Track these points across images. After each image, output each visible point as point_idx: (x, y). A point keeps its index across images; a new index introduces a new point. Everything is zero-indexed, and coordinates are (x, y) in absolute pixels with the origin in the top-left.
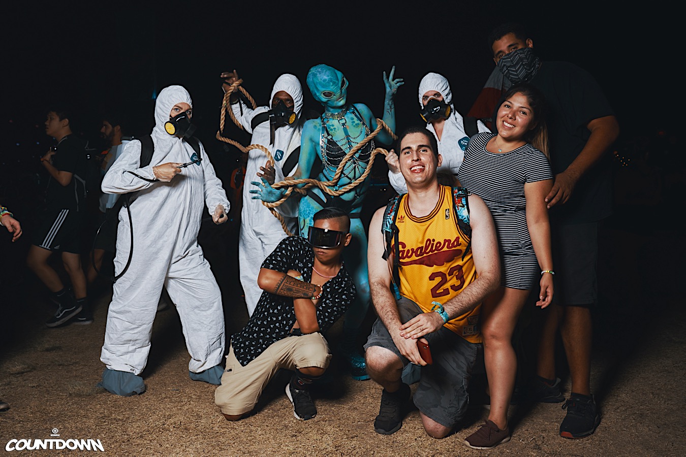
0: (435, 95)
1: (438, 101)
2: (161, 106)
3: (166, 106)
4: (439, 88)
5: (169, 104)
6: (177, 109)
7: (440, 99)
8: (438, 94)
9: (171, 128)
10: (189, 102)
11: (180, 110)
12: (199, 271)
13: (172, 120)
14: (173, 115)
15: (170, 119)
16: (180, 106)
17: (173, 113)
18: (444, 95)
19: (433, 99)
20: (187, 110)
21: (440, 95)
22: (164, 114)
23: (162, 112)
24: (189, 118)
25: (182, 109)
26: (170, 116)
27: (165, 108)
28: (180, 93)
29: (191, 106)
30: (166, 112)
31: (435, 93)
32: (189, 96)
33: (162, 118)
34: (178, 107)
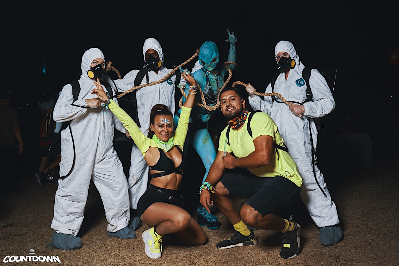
0: (284, 54)
1: (286, 58)
2: (85, 61)
3: (88, 60)
4: (286, 49)
5: (90, 60)
6: (95, 63)
7: (287, 57)
8: (286, 54)
9: (92, 75)
10: (103, 58)
11: (97, 63)
12: (114, 170)
13: (92, 69)
14: (93, 67)
15: (91, 69)
16: (97, 60)
17: (93, 65)
18: (289, 53)
19: (283, 58)
20: (102, 63)
21: (287, 54)
22: (87, 66)
23: (86, 65)
24: (103, 68)
25: (98, 62)
26: (91, 67)
27: (87, 62)
28: (97, 52)
29: (104, 61)
30: (88, 65)
31: (283, 53)
32: (103, 55)
33: (86, 68)
34: (96, 61)
